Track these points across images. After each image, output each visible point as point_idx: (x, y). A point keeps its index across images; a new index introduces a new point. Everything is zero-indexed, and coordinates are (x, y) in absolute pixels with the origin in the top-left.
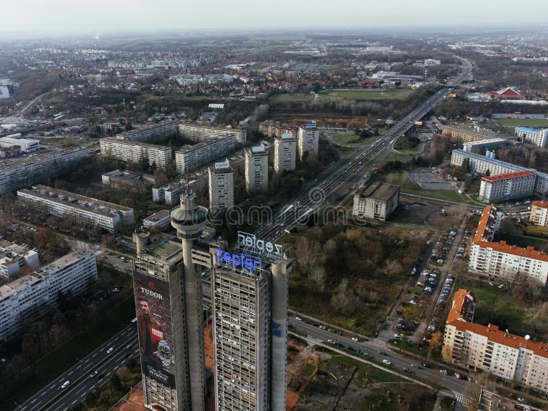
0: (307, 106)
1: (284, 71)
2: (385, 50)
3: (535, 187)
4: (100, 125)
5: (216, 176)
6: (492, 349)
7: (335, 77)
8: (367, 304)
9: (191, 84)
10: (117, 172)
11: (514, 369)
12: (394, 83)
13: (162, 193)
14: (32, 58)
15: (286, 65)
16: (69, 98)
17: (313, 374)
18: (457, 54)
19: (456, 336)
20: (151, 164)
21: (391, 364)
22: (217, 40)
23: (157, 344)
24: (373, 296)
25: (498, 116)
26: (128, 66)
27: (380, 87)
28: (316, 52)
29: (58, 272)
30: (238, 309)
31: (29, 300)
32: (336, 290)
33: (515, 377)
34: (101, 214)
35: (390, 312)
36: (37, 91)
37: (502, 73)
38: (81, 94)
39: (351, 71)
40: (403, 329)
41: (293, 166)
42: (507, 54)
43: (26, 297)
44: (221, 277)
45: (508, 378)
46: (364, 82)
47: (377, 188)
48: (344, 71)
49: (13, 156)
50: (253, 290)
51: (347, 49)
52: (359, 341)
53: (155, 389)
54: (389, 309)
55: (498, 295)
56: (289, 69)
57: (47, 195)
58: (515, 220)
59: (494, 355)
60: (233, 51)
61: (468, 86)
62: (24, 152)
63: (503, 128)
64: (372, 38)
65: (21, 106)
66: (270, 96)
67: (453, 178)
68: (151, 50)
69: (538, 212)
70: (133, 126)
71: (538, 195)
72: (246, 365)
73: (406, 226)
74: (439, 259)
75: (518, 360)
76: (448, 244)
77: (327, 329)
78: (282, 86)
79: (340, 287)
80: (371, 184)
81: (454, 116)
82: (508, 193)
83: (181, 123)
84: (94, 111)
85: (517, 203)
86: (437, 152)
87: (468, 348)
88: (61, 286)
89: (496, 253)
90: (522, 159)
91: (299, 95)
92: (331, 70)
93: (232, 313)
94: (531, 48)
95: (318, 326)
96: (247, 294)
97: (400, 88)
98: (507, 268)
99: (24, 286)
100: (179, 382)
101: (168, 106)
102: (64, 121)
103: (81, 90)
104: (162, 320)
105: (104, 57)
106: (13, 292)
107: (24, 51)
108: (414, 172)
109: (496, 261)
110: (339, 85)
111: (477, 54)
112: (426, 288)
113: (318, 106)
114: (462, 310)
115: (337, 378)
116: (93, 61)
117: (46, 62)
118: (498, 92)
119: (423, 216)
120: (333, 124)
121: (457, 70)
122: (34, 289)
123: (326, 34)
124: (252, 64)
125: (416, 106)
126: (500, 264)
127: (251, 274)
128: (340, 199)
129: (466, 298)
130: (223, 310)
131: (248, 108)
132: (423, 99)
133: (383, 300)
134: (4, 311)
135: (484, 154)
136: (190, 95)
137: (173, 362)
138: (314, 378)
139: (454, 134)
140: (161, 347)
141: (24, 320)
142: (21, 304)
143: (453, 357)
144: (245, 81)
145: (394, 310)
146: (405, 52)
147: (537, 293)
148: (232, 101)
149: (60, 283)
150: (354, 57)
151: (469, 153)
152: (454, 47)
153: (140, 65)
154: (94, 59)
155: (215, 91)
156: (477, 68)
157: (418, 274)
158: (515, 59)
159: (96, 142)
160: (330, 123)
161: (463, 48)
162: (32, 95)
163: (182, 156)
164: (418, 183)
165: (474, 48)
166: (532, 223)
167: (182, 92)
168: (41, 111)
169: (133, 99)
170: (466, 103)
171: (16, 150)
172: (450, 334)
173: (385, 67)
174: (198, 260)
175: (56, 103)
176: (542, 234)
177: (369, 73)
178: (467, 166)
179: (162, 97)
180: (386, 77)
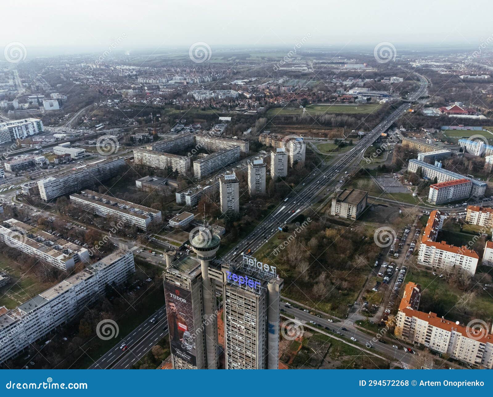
0: (297, 119)
1: (279, 86)
2: (360, 67)
3: (471, 192)
4: (133, 136)
5: (226, 186)
6: (431, 330)
7: (319, 92)
8: (340, 291)
9: (205, 99)
10: (147, 178)
11: (447, 345)
12: (365, 98)
13: (183, 197)
14: (76, 73)
15: (281, 81)
16: (108, 111)
17: (299, 349)
18: (416, 71)
19: (405, 320)
20: (174, 170)
21: (357, 341)
22: (226, 57)
23: (182, 334)
24: (345, 284)
25: (447, 128)
26: (154, 81)
27: (355, 102)
28: (304, 69)
29: (105, 269)
30: (243, 315)
31: (84, 291)
32: (317, 280)
33: (448, 351)
34: (137, 216)
35: (358, 297)
36: (82, 104)
37: (452, 90)
38: (117, 108)
39: (332, 87)
40: (367, 312)
41: (285, 173)
42: (455, 71)
43: (81, 290)
44: (230, 292)
45: (442, 351)
46: (342, 98)
47: (350, 193)
48: (326, 87)
49: (65, 163)
50: (254, 303)
51: (330, 65)
52: (333, 322)
53: (181, 365)
54: (356, 295)
55: (438, 283)
56: (283, 85)
57: (93, 199)
58: (455, 219)
59: (433, 335)
60: (238, 66)
61: (424, 102)
62: (73, 159)
63: (450, 138)
64: (349, 56)
65: (69, 117)
66: (267, 110)
67: (409, 182)
68: (172, 66)
69: (472, 214)
70: (159, 135)
71: (474, 198)
72: (249, 353)
73: (372, 224)
74: (395, 253)
75: (450, 339)
76: (403, 240)
77: (309, 312)
78: (277, 101)
79: (320, 278)
80: (346, 190)
81: (412, 128)
82: (450, 196)
83: (197, 133)
84: (128, 122)
85: (457, 205)
86: (398, 160)
87: (414, 329)
88: (107, 279)
89: (439, 251)
90: (462, 168)
91: (291, 109)
92: (316, 86)
93: (239, 317)
94: (475, 67)
95: (303, 310)
96: (250, 305)
97: (371, 103)
98: (446, 262)
99: (79, 281)
100: (198, 361)
101: (187, 119)
102: (105, 131)
103: (117, 104)
104: (186, 317)
105: (134, 73)
106: (71, 286)
107: (68, 65)
108: (379, 178)
109: (439, 257)
110: (323, 100)
111: (432, 71)
112: (385, 278)
113: (306, 119)
114: (411, 300)
115: (316, 352)
116: (126, 77)
117: (88, 77)
118: (447, 108)
119: (385, 216)
120: (317, 135)
121: (416, 87)
122: (87, 283)
123: (313, 52)
124: (253, 79)
125: (383, 119)
126: (441, 259)
127: (252, 290)
128: (321, 201)
129: (414, 290)
130: (232, 314)
131: (250, 120)
132: (388, 113)
133: (352, 288)
134: (65, 301)
135: (434, 164)
136: (204, 109)
137: (195, 347)
138: (300, 353)
139: (411, 145)
140: (185, 336)
141: (80, 306)
142: (77, 295)
143: (403, 335)
144: (248, 96)
145: (360, 296)
146: (375, 70)
147: (468, 282)
148: (238, 115)
149: (107, 277)
150: (334, 74)
151: (422, 163)
152: (414, 65)
153: (164, 80)
154: (126, 74)
155: (224, 106)
156: (432, 85)
157: (379, 265)
158: (462, 77)
159: (130, 150)
160: (314, 134)
161: (422, 66)
162: (77, 108)
163: (199, 165)
164: (382, 187)
165: (431, 65)
166: (467, 223)
167: (198, 106)
168: (85, 121)
169: (159, 113)
170: (422, 117)
171: (67, 157)
172: (401, 318)
173: (359, 83)
174: (213, 275)
175: (97, 115)
176: (474, 232)
177: (346, 89)
178: (420, 173)
179: (182, 111)
180: (359, 93)
